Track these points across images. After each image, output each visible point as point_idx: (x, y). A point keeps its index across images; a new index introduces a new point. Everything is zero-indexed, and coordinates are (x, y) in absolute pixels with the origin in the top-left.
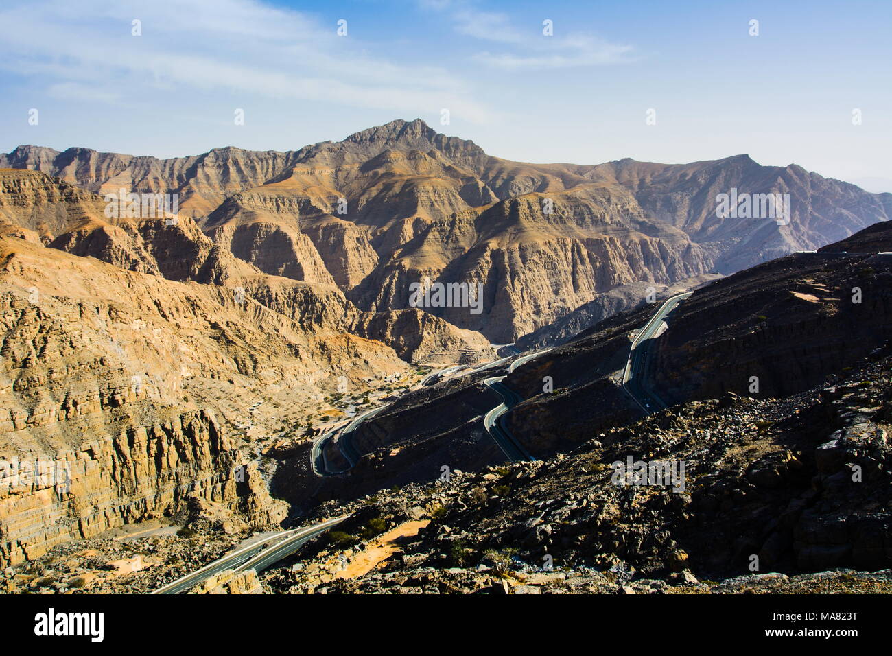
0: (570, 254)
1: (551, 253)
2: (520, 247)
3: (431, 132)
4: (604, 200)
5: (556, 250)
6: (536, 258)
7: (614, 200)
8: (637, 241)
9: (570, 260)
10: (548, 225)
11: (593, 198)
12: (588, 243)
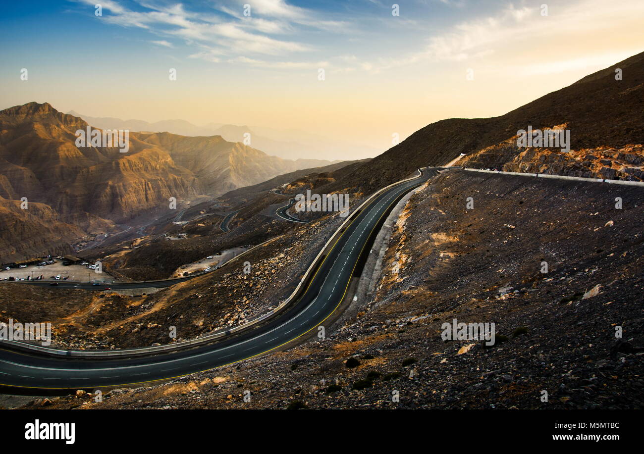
0: (144, 186)
1: (137, 187)
2: (123, 184)
3: (55, 111)
4: (156, 158)
5: (138, 185)
6: (131, 189)
7: (160, 157)
8: (171, 178)
9: (144, 189)
10: (133, 173)
11: (151, 156)
12: (151, 181)
